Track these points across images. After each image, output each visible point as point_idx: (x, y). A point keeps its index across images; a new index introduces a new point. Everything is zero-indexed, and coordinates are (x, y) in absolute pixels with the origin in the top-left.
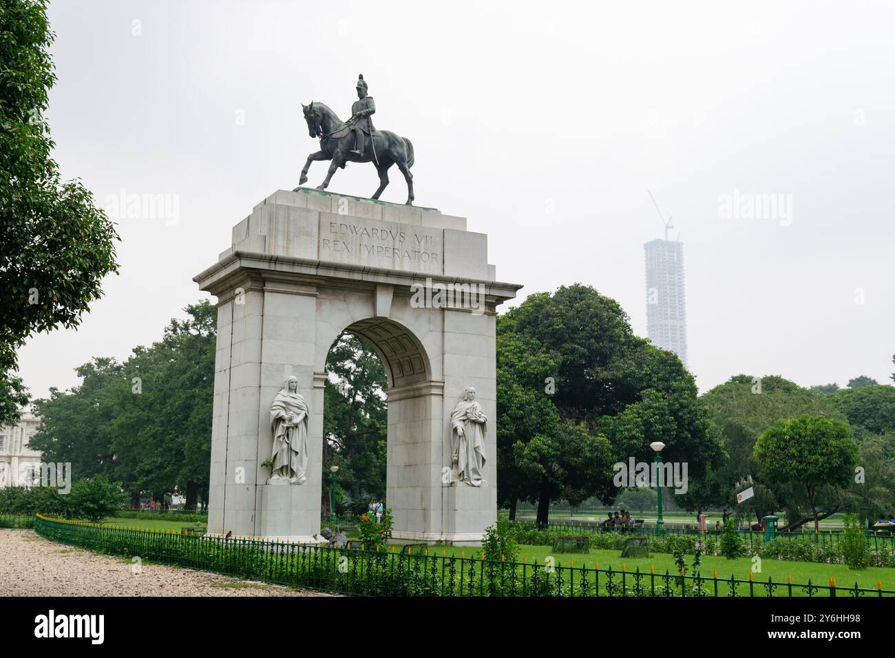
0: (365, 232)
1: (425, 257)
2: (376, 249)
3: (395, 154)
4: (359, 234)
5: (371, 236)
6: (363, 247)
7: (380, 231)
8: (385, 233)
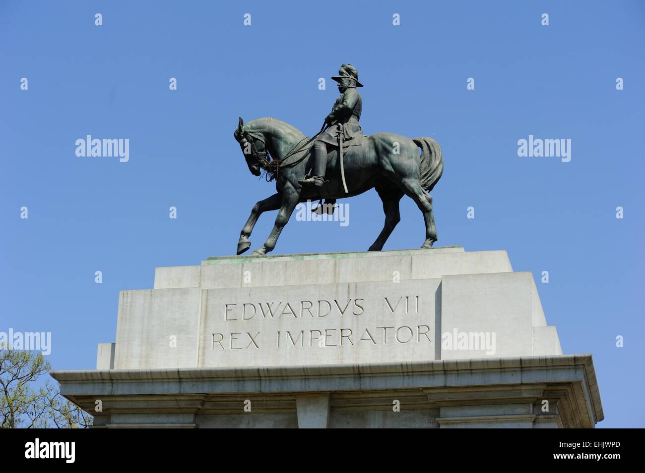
0: (288, 310)
1: (404, 335)
2: (308, 335)
3: (389, 167)
4: (277, 314)
5: (299, 314)
6: (284, 334)
7: (316, 304)
8: (325, 306)
